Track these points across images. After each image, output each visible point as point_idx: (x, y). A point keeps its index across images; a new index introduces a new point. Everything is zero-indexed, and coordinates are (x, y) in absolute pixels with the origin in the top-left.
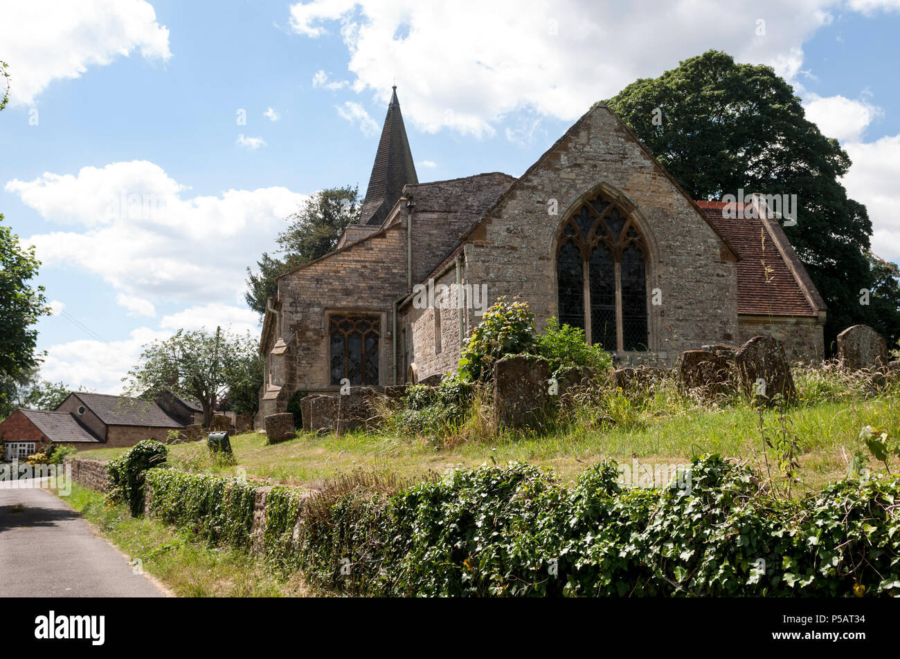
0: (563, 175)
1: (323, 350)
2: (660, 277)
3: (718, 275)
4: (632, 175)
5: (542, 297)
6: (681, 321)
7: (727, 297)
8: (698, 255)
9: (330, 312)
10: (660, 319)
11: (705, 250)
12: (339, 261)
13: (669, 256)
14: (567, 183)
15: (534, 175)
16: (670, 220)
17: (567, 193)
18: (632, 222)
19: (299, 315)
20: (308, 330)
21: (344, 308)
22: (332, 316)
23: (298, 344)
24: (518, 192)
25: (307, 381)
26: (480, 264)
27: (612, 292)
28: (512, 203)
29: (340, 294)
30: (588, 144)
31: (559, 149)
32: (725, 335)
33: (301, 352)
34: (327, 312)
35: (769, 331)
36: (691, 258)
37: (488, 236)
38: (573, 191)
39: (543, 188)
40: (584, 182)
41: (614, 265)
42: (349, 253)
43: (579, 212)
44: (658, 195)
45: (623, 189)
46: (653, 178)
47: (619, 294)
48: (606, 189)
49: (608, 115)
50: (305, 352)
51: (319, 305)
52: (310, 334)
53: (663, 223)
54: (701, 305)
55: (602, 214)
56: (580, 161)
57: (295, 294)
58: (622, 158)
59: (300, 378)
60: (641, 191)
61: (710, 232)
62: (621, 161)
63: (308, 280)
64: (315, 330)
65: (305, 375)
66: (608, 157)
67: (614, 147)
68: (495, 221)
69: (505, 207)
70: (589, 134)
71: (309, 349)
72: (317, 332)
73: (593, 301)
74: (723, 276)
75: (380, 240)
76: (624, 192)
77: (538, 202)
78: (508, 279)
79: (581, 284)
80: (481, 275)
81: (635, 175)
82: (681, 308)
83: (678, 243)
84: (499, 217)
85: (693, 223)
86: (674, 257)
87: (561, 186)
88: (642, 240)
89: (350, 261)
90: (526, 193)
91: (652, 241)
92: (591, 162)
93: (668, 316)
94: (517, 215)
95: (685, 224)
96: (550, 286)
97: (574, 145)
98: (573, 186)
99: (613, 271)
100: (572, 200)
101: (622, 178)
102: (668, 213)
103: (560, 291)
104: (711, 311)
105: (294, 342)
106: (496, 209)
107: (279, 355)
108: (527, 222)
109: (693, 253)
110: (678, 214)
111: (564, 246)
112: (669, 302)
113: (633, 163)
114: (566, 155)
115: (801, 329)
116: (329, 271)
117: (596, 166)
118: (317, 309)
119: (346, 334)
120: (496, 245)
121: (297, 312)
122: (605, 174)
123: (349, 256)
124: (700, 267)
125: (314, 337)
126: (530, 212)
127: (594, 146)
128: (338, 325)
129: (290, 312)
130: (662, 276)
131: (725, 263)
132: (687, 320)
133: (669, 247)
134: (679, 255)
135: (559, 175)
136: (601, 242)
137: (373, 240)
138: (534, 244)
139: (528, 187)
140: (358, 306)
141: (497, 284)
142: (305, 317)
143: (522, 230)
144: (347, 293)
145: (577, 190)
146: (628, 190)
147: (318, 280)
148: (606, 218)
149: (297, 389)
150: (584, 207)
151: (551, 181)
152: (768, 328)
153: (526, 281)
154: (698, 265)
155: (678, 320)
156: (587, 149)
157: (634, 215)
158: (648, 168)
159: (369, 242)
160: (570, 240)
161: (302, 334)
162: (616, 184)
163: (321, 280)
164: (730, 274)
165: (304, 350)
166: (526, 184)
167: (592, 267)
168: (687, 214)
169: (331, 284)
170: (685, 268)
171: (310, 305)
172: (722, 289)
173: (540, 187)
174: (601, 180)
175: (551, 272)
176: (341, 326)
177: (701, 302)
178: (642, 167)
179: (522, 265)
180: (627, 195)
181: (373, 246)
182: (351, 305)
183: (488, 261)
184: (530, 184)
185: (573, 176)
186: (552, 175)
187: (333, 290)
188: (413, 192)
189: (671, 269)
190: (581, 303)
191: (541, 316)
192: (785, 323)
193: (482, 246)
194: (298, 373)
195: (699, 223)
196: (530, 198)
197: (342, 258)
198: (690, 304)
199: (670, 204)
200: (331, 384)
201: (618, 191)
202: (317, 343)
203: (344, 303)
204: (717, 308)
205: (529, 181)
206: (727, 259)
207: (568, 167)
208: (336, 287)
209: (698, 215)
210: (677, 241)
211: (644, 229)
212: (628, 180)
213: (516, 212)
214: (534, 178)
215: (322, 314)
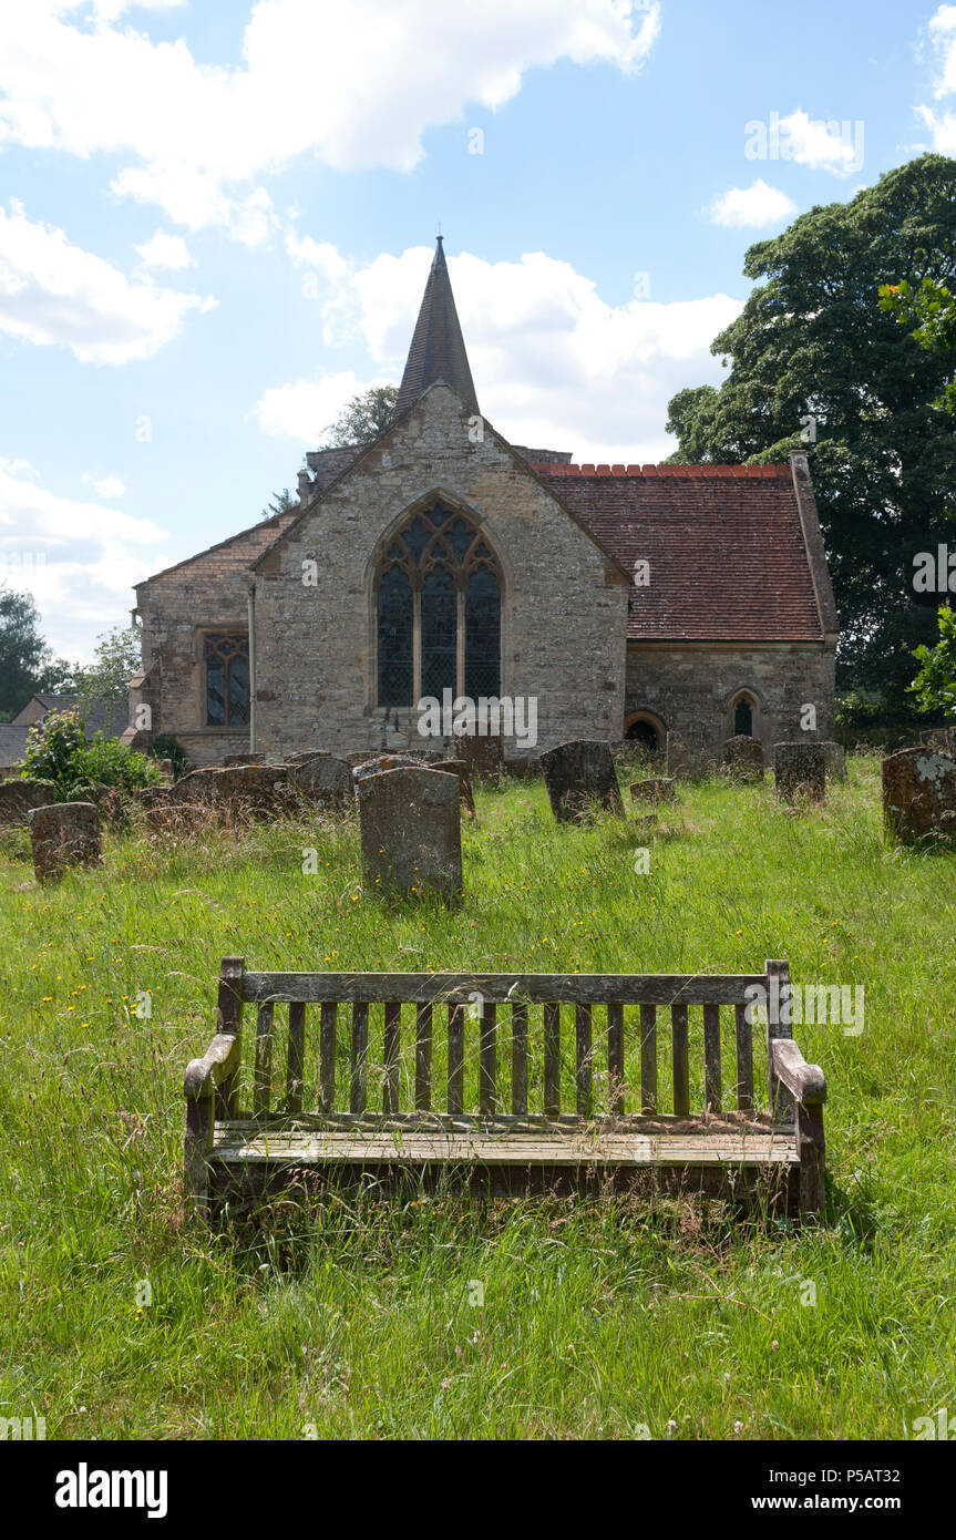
0: (384, 481)
1: (196, 681)
2: (515, 609)
3: (599, 605)
4: (480, 475)
5: (352, 641)
6: (542, 667)
7: (611, 633)
8: (571, 578)
9: (204, 630)
10: (513, 664)
11: (582, 572)
12: (214, 561)
13: (529, 581)
14: (390, 491)
15: (345, 483)
16: (533, 533)
17: (389, 504)
18: (482, 537)
19: (163, 635)
20: (176, 655)
21: (222, 626)
22: (208, 636)
23: (163, 674)
24: (324, 507)
25: (174, 722)
26: (271, 601)
27: (452, 631)
28: (315, 521)
29: (217, 606)
30: (420, 437)
31: (380, 447)
32: (606, 684)
33: (166, 684)
34: (200, 630)
35: (749, 663)
36: (561, 583)
37: (283, 566)
38: (396, 502)
39: (357, 500)
40: (413, 488)
41: (456, 596)
42: (229, 550)
43: (408, 528)
44: (517, 500)
45: (467, 495)
46: (510, 478)
47: (461, 633)
48: (445, 497)
49: (450, 395)
50: (173, 684)
51: (189, 621)
52: (177, 660)
53: (521, 537)
54: (573, 645)
55: (441, 529)
56: (407, 461)
57: (158, 608)
58: (468, 453)
59: (165, 718)
60: (493, 496)
61: (591, 547)
62: (466, 458)
63: (175, 588)
64: (184, 654)
65: (172, 714)
66: (448, 453)
67: (457, 439)
68: (292, 545)
69: (306, 527)
70: (422, 423)
71: (176, 680)
72: (186, 657)
73: (426, 642)
74: (607, 605)
75: (270, 530)
76: (468, 499)
77: (350, 519)
78: (307, 619)
79: (410, 620)
80: (273, 615)
81: (484, 475)
82: (543, 649)
83: (543, 564)
84: (298, 540)
85: (567, 535)
86: (537, 582)
87: (381, 496)
88: (495, 560)
89: (230, 561)
90: (334, 506)
91: (507, 563)
92: (423, 461)
93: (525, 660)
94: (321, 537)
95: (555, 538)
96: (362, 627)
97: (400, 439)
98: (397, 494)
99: (453, 602)
100: (395, 514)
101: (466, 480)
102: (531, 524)
103: (382, 632)
104: (586, 653)
105: (156, 671)
106: (294, 530)
107: (135, 688)
108: (335, 545)
109: (564, 577)
110: (546, 524)
111: (385, 575)
112: (527, 643)
113: (482, 459)
114: (390, 454)
115: (801, 659)
116: (202, 576)
117: (430, 467)
118: (186, 627)
119: (226, 658)
120: (293, 576)
121: (160, 632)
122: (443, 476)
123: (229, 554)
124: (574, 595)
125: (184, 664)
126: (339, 532)
127: (428, 440)
128: (215, 647)
129: (152, 632)
130: (519, 609)
131: (611, 588)
132: (551, 666)
133: (530, 569)
134: (544, 579)
135: (378, 481)
136: (439, 565)
137: (262, 530)
138: (343, 573)
139: (337, 500)
140: (241, 621)
141: (294, 626)
142: (172, 638)
143: (327, 557)
144: (226, 604)
145: (403, 501)
146: (474, 496)
147: (188, 589)
148: (446, 533)
149: (161, 732)
150: (416, 521)
151: (367, 490)
152: (750, 658)
153: (331, 622)
154: (571, 592)
155: (538, 665)
156: (419, 443)
157: (483, 527)
158: (505, 464)
159: (255, 534)
160: (396, 565)
161: (168, 660)
162: (458, 489)
163: (192, 588)
164: (618, 602)
165: (170, 681)
166: (334, 495)
167: (424, 598)
168: (558, 524)
169: (205, 592)
170: (552, 596)
171: (177, 622)
172: (605, 622)
173: (353, 499)
174: (440, 484)
175: (364, 608)
176: (220, 648)
177: (572, 641)
178: (495, 464)
179: (327, 600)
180: (472, 503)
181: (261, 540)
182: (231, 620)
183: (282, 598)
184: (340, 495)
185: (398, 481)
186: (370, 482)
187: (207, 601)
188: (317, 462)
189: (532, 599)
190: (410, 647)
191: (351, 665)
192: (774, 650)
193: (275, 579)
194: (164, 711)
195: (574, 535)
196: (339, 514)
197: (219, 558)
198: (557, 643)
199: (534, 512)
200: (208, 725)
201: (461, 500)
202: (188, 672)
203: (222, 618)
204: (595, 649)
205: (337, 491)
206: (614, 583)
207: (392, 470)
208: (211, 597)
209: (575, 525)
210: (542, 561)
211: (496, 546)
212: (475, 482)
213: (320, 533)
214: (345, 487)
215: (193, 634)
